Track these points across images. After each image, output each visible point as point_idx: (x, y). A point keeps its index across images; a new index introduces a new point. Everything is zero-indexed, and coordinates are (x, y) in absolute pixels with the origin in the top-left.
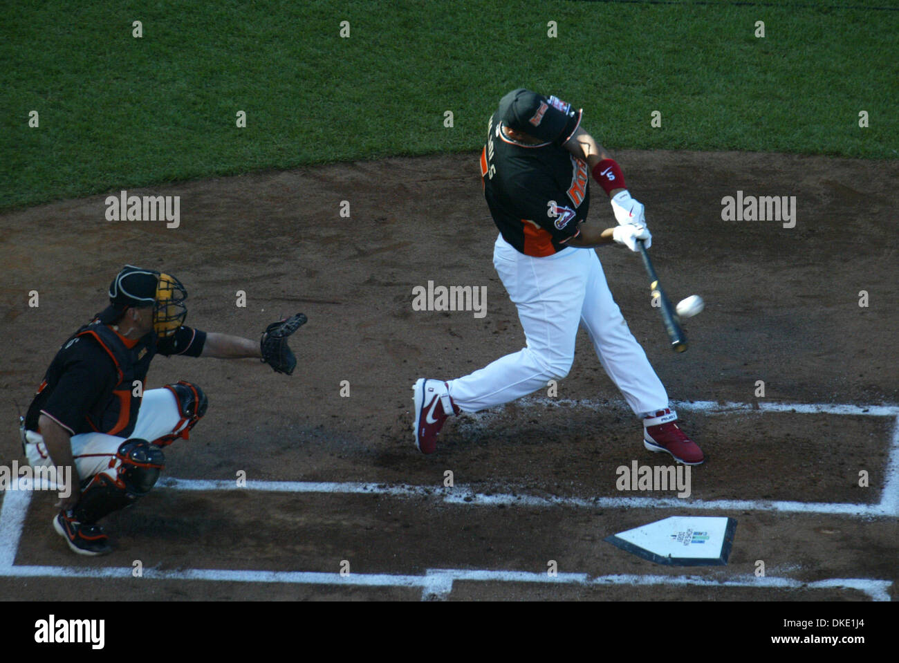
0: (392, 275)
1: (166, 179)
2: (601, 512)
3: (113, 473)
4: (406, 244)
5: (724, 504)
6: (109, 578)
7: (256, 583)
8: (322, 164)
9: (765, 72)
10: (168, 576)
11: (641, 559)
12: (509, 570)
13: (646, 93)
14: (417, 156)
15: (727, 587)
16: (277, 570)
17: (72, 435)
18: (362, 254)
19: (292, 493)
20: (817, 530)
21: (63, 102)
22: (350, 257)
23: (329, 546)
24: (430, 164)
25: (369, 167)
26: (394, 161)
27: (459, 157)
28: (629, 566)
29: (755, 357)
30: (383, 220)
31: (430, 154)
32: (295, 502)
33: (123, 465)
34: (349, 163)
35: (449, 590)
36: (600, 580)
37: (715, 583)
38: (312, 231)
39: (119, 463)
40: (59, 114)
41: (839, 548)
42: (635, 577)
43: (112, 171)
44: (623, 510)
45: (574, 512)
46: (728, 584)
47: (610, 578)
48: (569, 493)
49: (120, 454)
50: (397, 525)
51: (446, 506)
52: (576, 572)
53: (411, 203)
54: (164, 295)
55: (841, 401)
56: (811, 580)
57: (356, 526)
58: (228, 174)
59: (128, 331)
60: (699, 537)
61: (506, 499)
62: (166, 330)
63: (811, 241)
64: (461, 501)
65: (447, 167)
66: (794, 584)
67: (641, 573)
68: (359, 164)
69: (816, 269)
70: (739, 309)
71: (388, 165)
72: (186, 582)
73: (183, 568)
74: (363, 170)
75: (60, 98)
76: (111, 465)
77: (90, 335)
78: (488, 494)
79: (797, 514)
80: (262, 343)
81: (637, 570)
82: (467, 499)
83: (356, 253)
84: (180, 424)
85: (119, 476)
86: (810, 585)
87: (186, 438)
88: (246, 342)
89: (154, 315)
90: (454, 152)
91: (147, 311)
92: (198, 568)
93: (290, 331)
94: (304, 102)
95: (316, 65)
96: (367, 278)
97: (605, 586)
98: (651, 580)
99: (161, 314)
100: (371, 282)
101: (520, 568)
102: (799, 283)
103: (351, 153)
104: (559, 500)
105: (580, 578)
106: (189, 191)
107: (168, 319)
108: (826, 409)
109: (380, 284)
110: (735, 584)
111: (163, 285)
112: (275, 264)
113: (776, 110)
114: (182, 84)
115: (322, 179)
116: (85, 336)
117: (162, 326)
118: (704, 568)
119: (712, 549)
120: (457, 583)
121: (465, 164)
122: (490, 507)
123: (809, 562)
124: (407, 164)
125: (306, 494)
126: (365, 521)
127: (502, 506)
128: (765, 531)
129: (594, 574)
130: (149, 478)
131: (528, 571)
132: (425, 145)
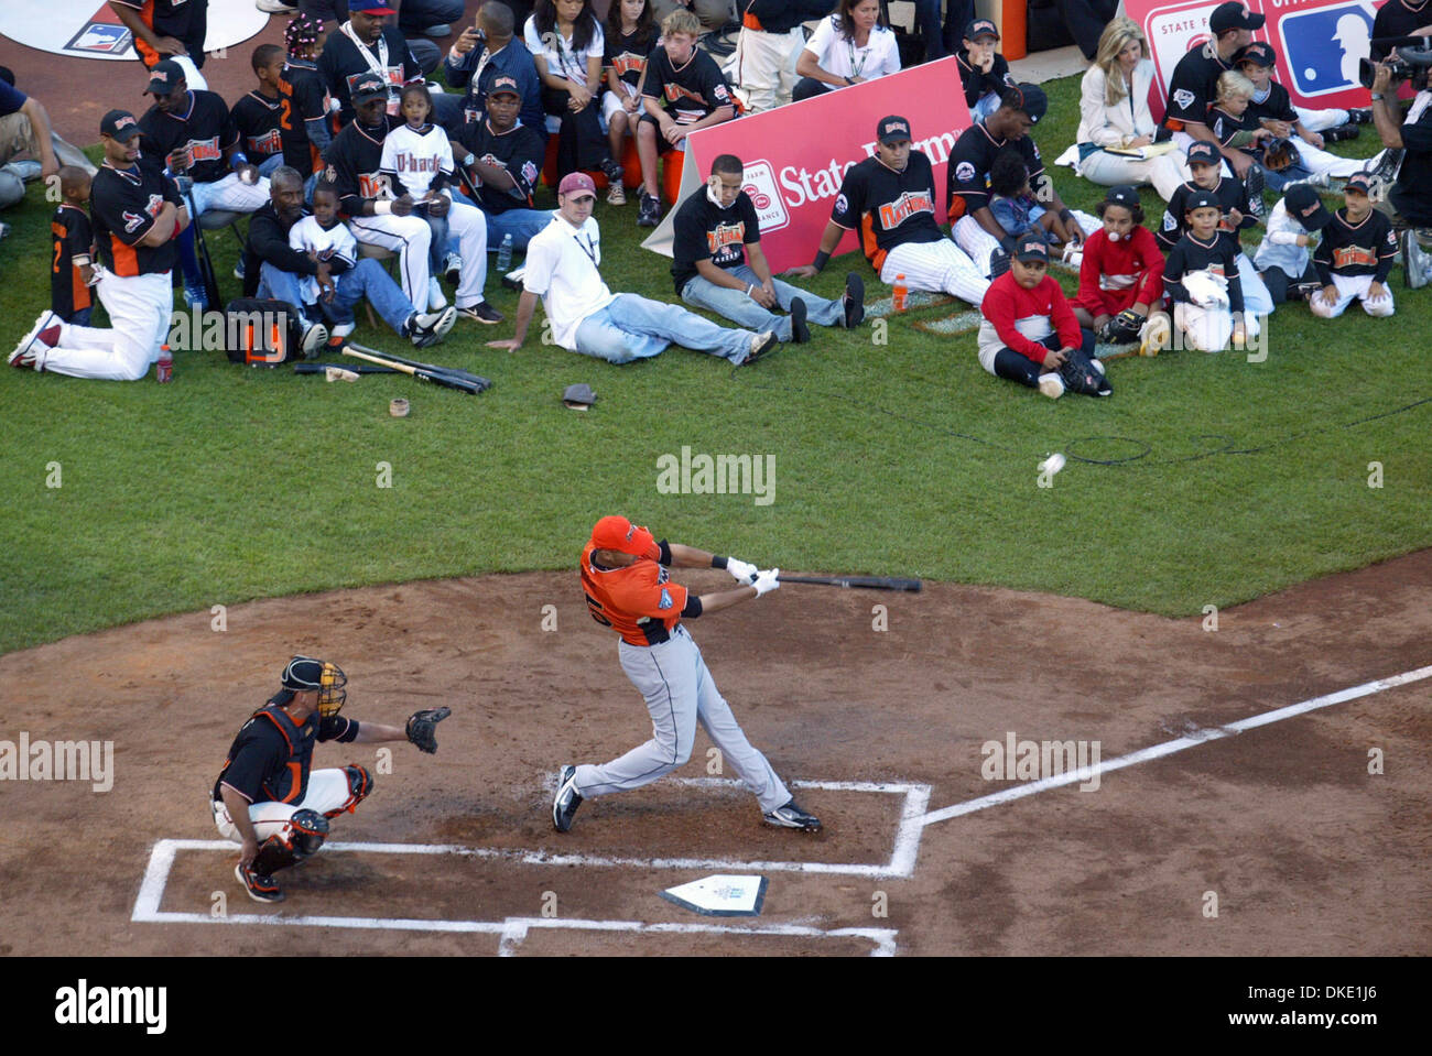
0: (488, 672)
1: (300, 591)
2: (654, 871)
3: (285, 837)
4: (499, 646)
5: (756, 865)
6: (237, 924)
7: (361, 929)
8: (433, 579)
9: (810, 505)
10: (287, 922)
11: (686, 910)
12: (575, 918)
13: (708, 522)
14: (513, 573)
15: (759, 935)
16: (379, 918)
17: (250, 803)
18: (462, 654)
19: (395, 854)
20: (836, 887)
21: (215, 526)
22: (454, 657)
23: (425, 898)
24: (523, 580)
25: (473, 582)
26: (493, 577)
27: (549, 575)
28: (677, 917)
29: (791, 743)
30: (482, 627)
31: (525, 572)
32: (397, 861)
33: (293, 830)
34: (455, 578)
35: (524, 935)
36: (653, 928)
37: (749, 931)
38: (422, 635)
39: (290, 828)
40: (211, 535)
41: (854, 903)
42: (681, 926)
43: (255, 584)
44: (673, 869)
45: (633, 871)
46: (759, 932)
47: (660, 926)
48: (629, 855)
49: (292, 822)
50: (483, 881)
51: (524, 865)
52: (631, 920)
53: (506, 612)
54: (327, 680)
55: (860, 780)
56: (830, 929)
57: (448, 882)
58: (352, 587)
59: (295, 712)
60: (735, 893)
61: (574, 860)
62: (328, 711)
63: (842, 647)
64: (537, 861)
65: (539, 582)
66: (815, 932)
67: (686, 922)
68: (465, 580)
69: (844, 670)
70: (779, 703)
71: (488, 581)
72: (303, 928)
73: (301, 915)
74: (467, 585)
75: (213, 523)
76: (285, 829)
77: (264, 716)
78: (560, 856)
79: (820, 874)
80: (408, 726)
81: (683, 919)
82: (543, 860)
83: (457, 653)
84: (349, 800)
85: (289, 839)
86: (830, 933)
87: (352, 812)
88: (390, 728)
89: (319, 696)
90: (545, 570)
91: (314, 694)
92: (313, 915)
93: (438, 718)
94: (420, 527)
95: (431, 497)
96: (467, 674)
97: (655, 933)
98: (694, 928)
99: (325, 697)
100: (470, 678)
101: (584, 917)
102: (830, 681)
103: (458, 570)
104: (619, 862)
105: (635, 926)
106: (319, 601)
107: (330, 701)
108: (849, 786)
109: (477, 680)
110: (765, 932)
111: (327, 672)
112: (389, 663)
113: (817, 538)
114: (317, 512)
115: (431, 592)
116: (260, 717)
117: (325, 707)
118: (740, 918)
119: (747, 903)
120: (531, 930)
121: (553, 580)
122: (562, 867)
123: (828, 914)
124: (503, 579)
125: (407, 854)
126: (457, 877)
127: (572, 866)
128: (791, 889)
129: (646, 923)
130: (313, 844)
131: (590, 919)
132: (519, 564)
